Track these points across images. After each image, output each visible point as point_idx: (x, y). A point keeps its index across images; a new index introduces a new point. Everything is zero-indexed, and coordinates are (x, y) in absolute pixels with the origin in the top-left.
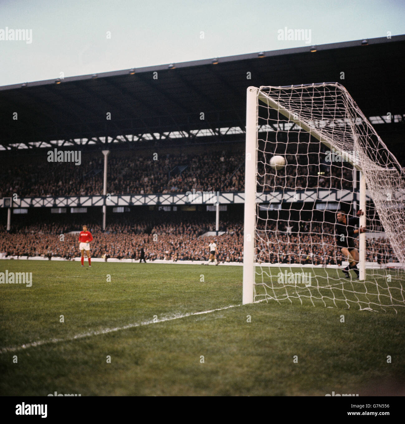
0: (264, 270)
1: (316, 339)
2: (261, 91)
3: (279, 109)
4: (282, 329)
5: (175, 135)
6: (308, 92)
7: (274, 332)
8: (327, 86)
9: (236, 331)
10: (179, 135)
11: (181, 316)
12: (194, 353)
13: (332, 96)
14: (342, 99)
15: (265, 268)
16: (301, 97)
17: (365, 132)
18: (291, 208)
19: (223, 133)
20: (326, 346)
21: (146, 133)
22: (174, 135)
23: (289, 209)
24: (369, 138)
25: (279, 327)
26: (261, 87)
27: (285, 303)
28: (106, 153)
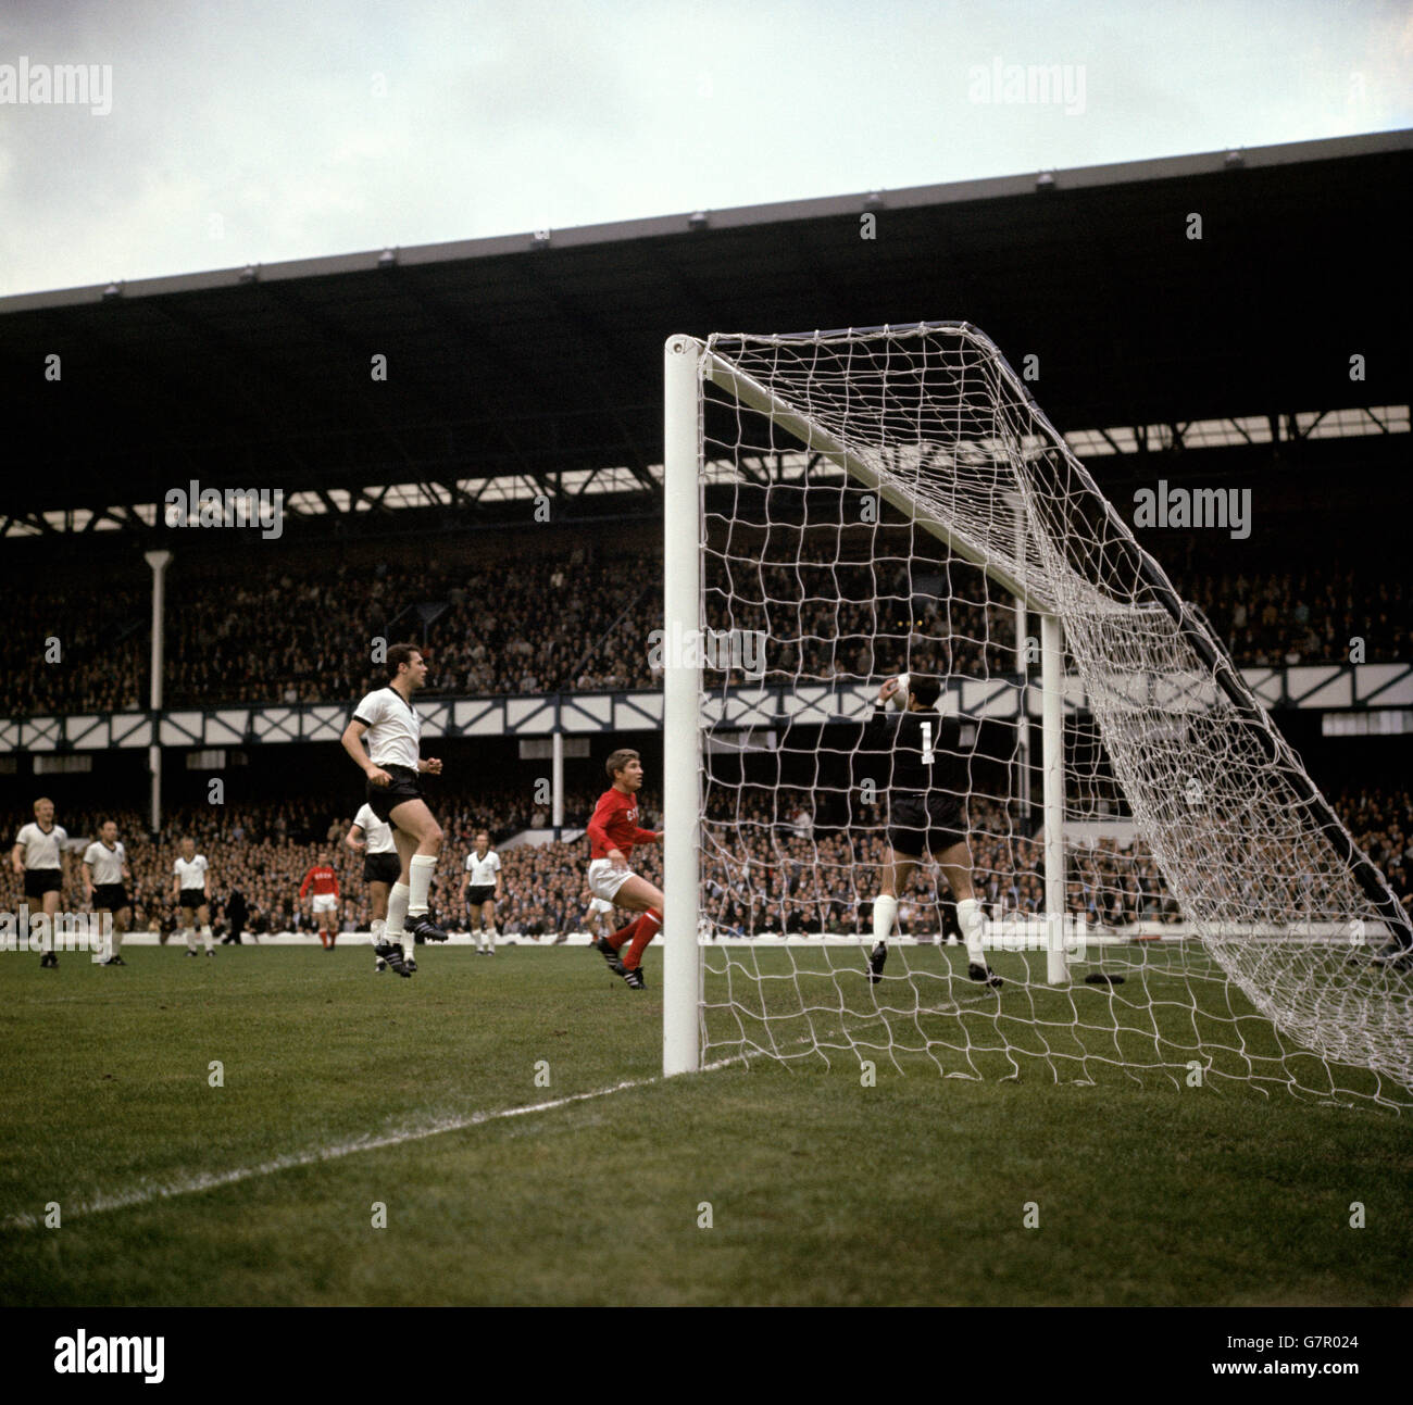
0: (732, 958)
1: (921, 1184)
2: (711, 349)
3: (774, 411)
4: (804, 1154)
5: (405, 496)
6: (871, 355)
7: (777, 1165)
8: (932, 335)
9: (651, 1165)
10: (418, 496)
11: (458, 1125)
12: (515, 1245)
13: (950, 368)
14: (983, 378)
15: (739, 953)
16: (848, 371)
17: (1058, 488)
18: (821, 746)
19: (574, 490)
20: (952, 1206)
21: (302, 489)
22: (403, 497)
23: (814, 747)
24: (1075, 507)
25: (794, 1149)
26: (713, 337)
27: (805, 1067)
28: (157, 560)
